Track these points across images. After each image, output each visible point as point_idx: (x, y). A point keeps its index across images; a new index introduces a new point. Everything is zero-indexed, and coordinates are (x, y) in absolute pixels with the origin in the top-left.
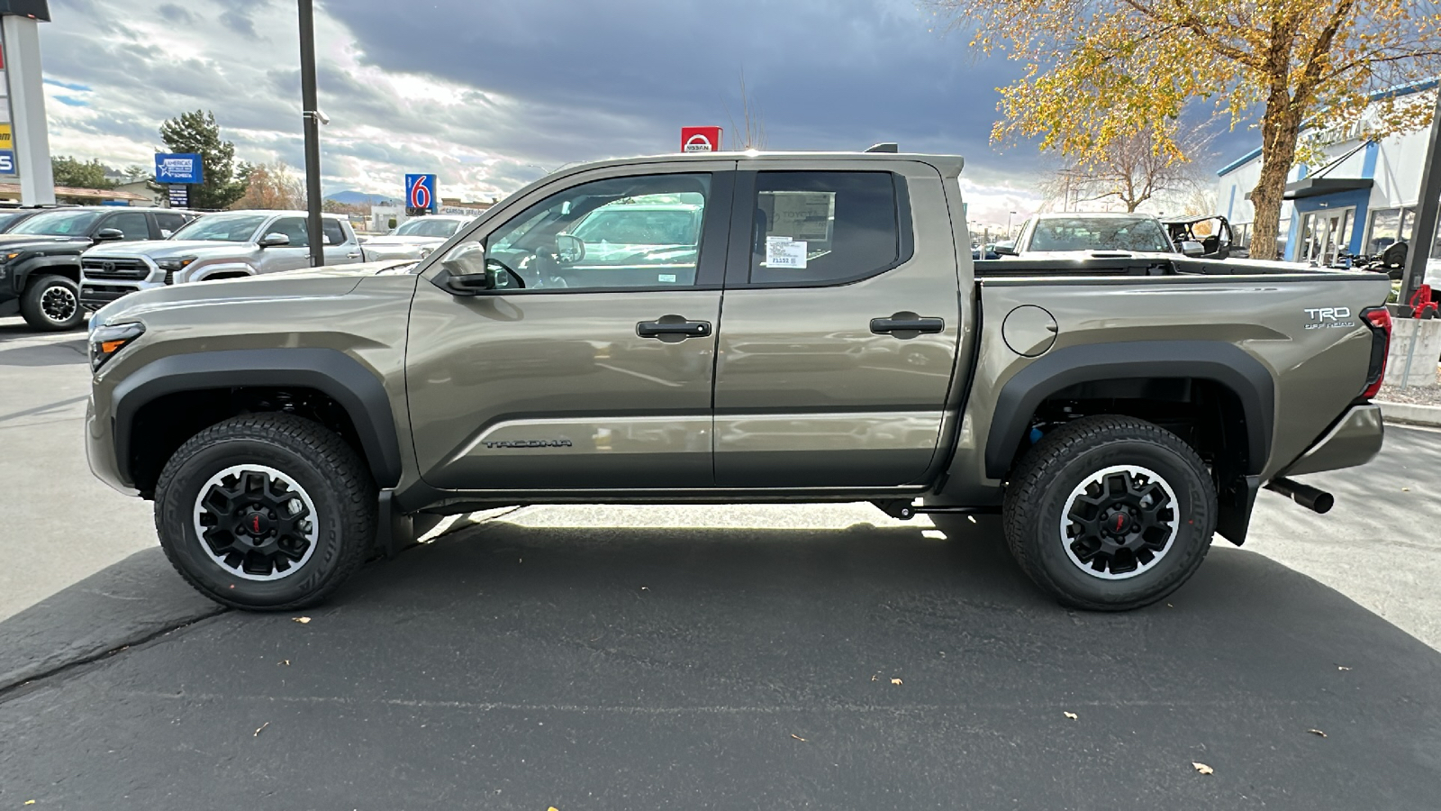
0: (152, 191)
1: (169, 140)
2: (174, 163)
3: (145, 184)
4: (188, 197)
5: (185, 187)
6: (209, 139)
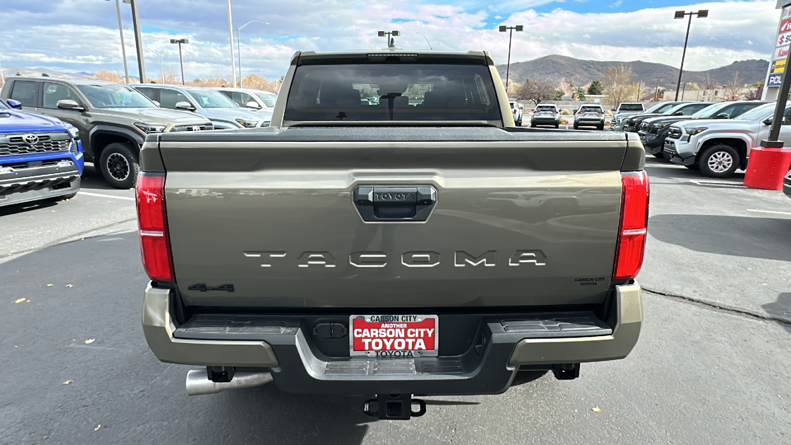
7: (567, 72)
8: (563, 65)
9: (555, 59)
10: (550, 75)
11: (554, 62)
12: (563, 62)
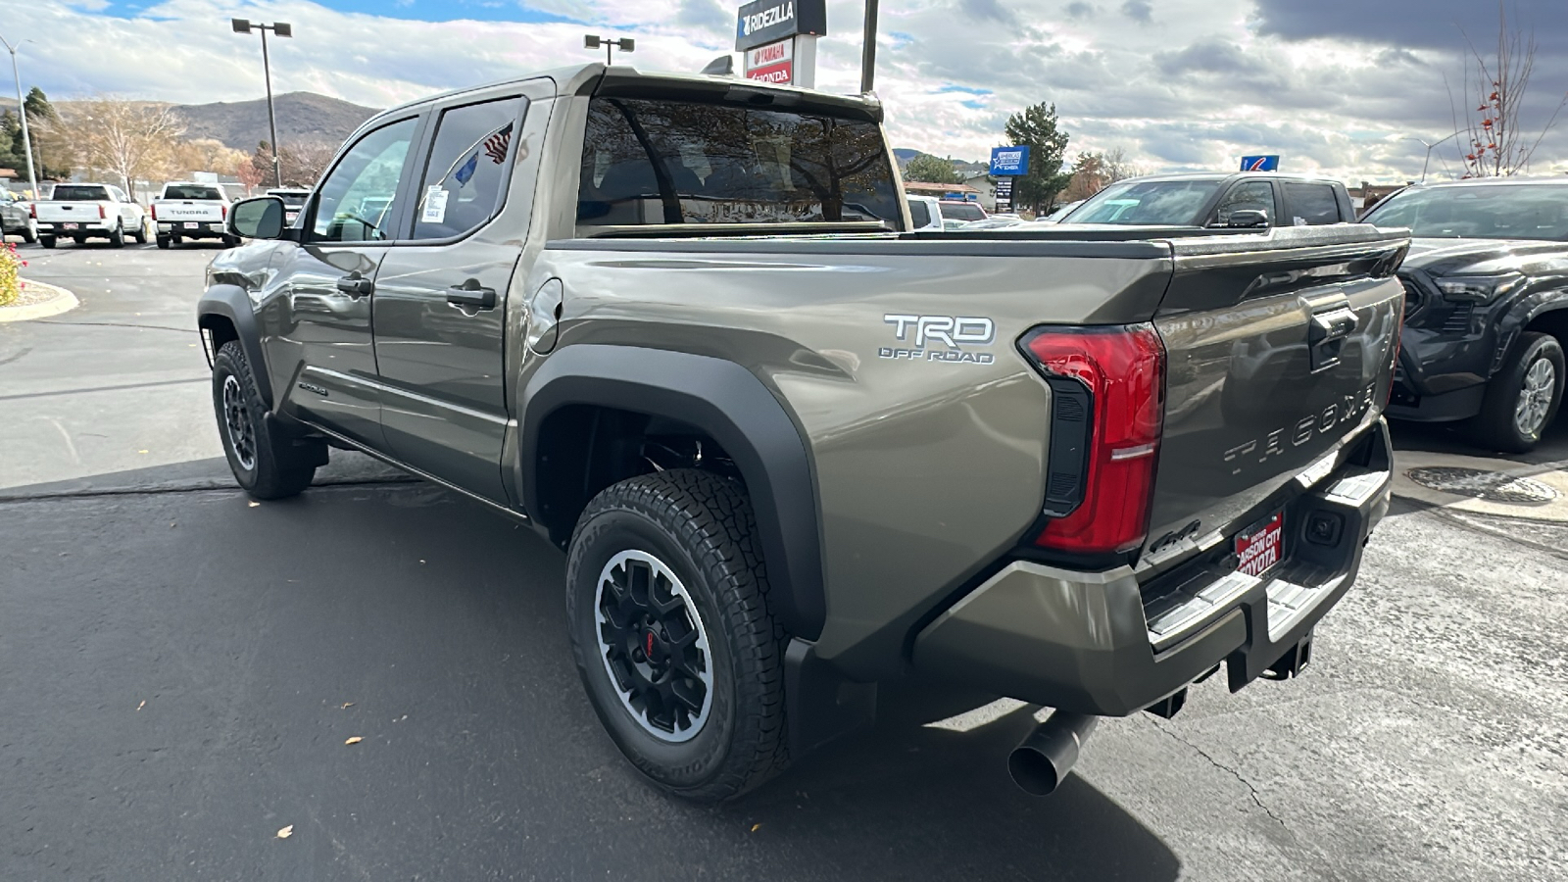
0: (989, 184)
1: (1012, 133)
2: (1006, 156)
3: (985, 178)
4: (1012, 189)
5: (1011, 179)
6: (1047, 130)
7: (339, 131)
8: (328, 115)
9: (307, 102)
10: (302, 135)
11: (306, 109)
12: (329, 110)
